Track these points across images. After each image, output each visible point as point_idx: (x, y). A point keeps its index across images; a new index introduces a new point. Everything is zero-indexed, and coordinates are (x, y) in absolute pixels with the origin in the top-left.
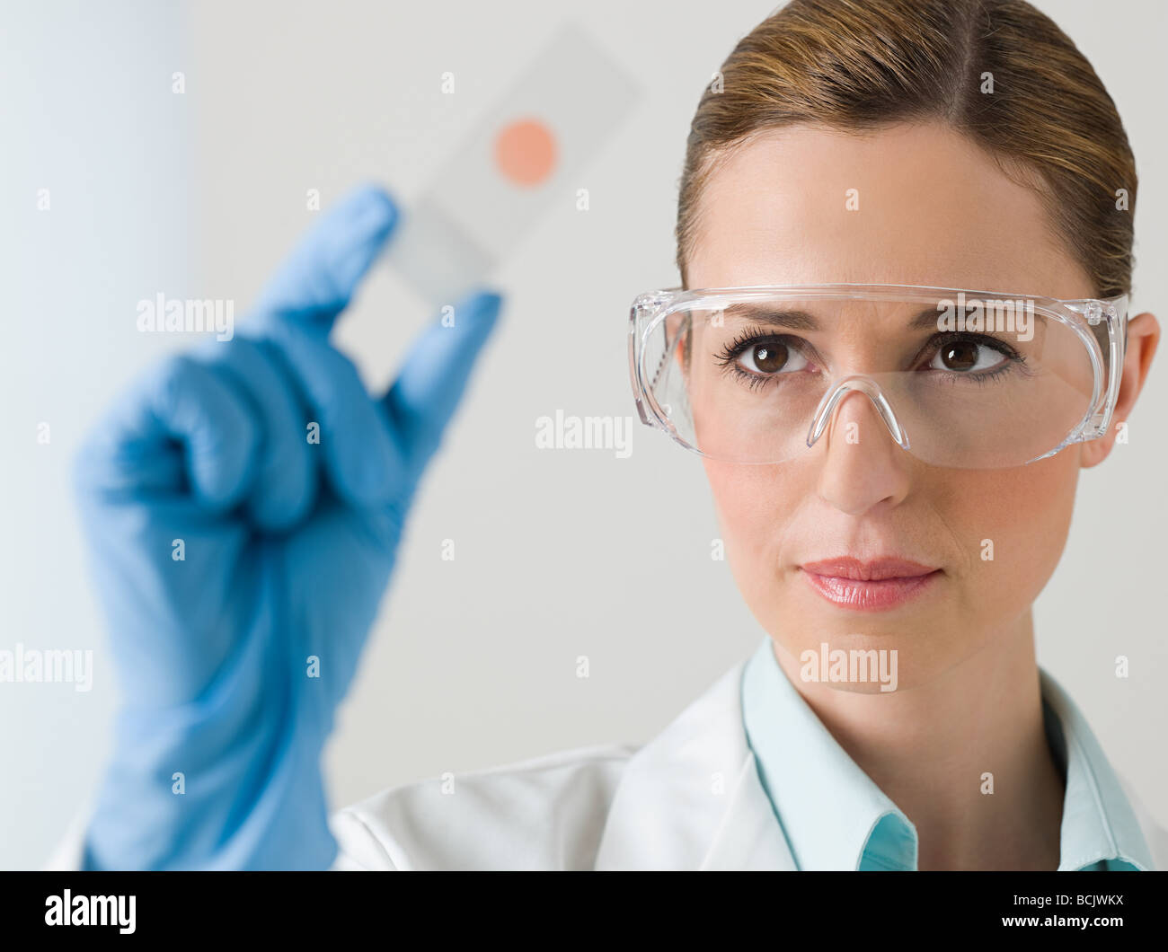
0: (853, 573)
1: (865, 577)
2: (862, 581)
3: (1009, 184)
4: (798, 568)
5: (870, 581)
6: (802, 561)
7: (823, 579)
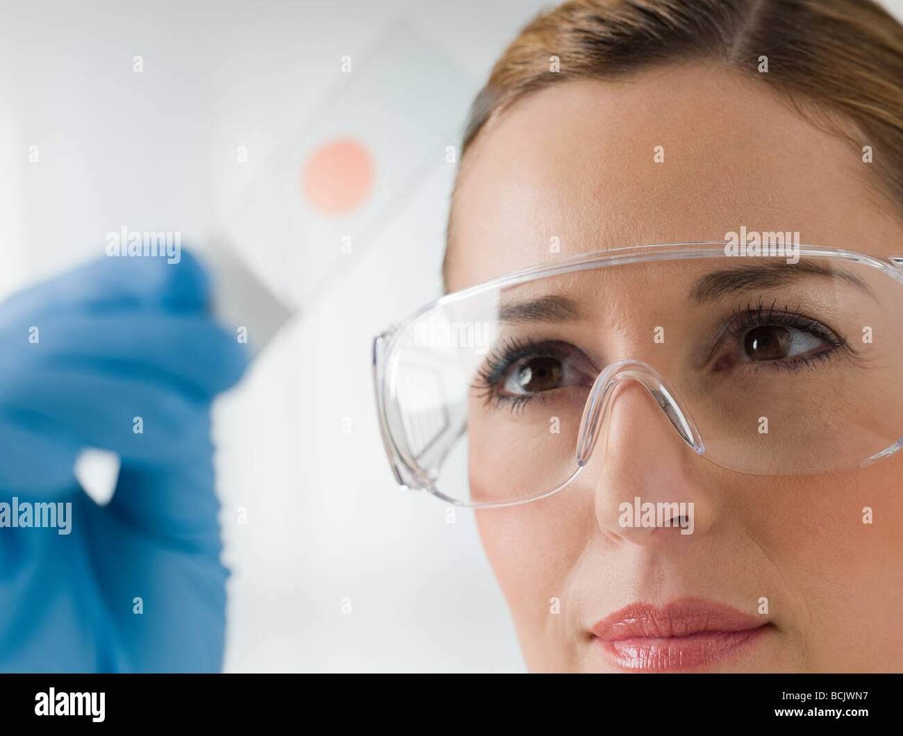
0: (648, 628)
1: (664, 629)
2: (661, 637)
3: (812, 131)
4: (591, 637)
5: (672, 637)
6: (590, 623)
7: (617, 646)
